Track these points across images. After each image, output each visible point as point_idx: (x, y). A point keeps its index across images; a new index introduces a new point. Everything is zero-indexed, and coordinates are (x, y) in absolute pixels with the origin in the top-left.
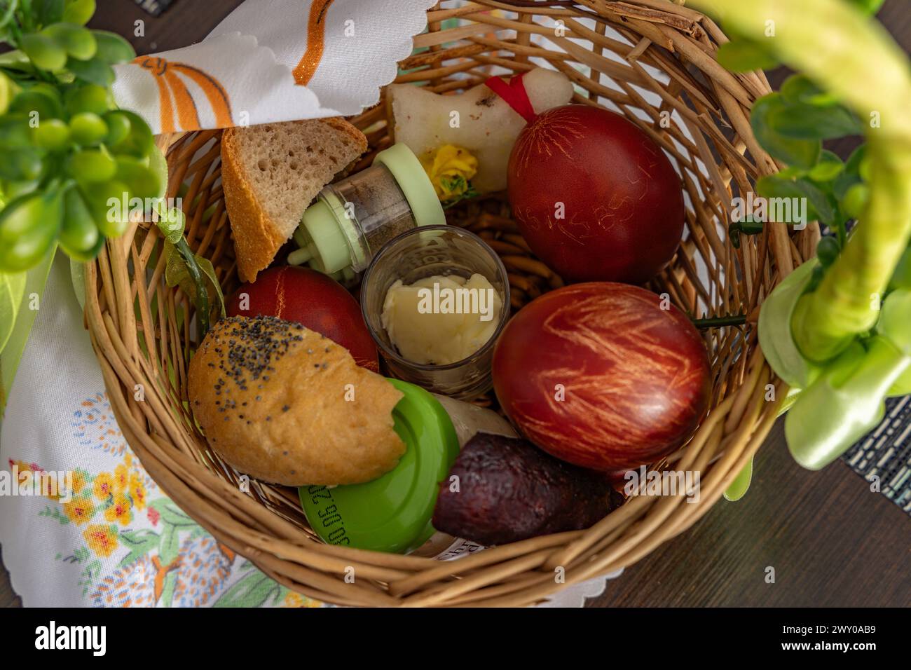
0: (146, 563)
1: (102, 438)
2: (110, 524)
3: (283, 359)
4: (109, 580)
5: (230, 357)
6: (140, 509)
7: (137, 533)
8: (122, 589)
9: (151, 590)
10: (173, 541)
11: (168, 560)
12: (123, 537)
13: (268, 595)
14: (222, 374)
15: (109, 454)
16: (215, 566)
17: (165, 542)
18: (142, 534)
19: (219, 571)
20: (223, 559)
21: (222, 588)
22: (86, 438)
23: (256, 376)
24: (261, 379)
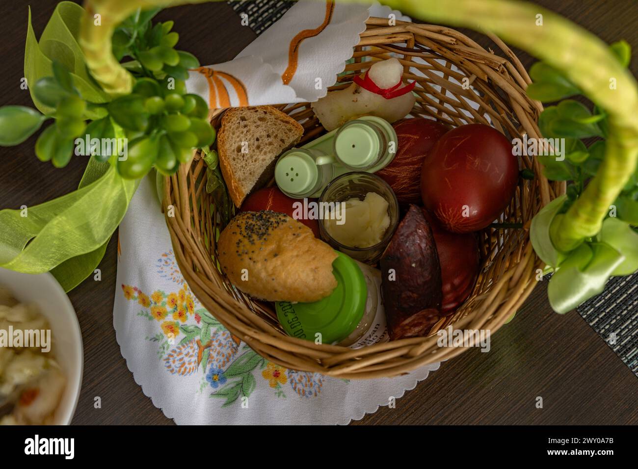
0: (194, 343)
1: (172, 274)
2: (176, 321)
3: (276, 230)
4: (174, 351)
5: (246, 229)
6: (191, 314)
7: (189, 326)
8: (181, 357)
9: (196, 358)
10: (208, 332)
11: (205, 343)
12: (182, 328)
13: (258, 363)
14: (241, 237)
15: (176, 283)
16: (229, 347)
17: (203, 333)
18: (192, 328)
19: (231, 349)
20: (234, 343)
21: (233, 359)
22: (164, 274)
23: (260, 238)
24: (263, 239)
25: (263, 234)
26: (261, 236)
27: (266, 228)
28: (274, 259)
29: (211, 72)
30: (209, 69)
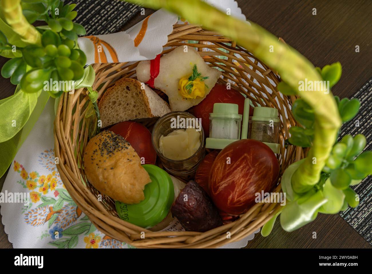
0: (47, 208)
1: (47, 164)
2: (40, 193)
4: (33, 210)
6: (52, 190)
7: (48, 198)
8: (36, 214)
9: (45, 218)
10: (61, 204)
11: (57, 209)
12: (42, 198)
13: (84, 231)
15: (48, 170)
16: (72, 216)
17: (57, 204)
18: (49, 199)
19: (73, 219)
20: (76, 215)
21: (71, 224)
22: (42, 162)
23: (108, 154)
24: (109, 155)
25: (111, 152)
26: (109, 152)
27: (114, 148)
28: (111, 171)
29: (97, 40)
30: (97, 38)
